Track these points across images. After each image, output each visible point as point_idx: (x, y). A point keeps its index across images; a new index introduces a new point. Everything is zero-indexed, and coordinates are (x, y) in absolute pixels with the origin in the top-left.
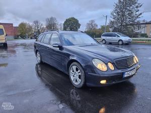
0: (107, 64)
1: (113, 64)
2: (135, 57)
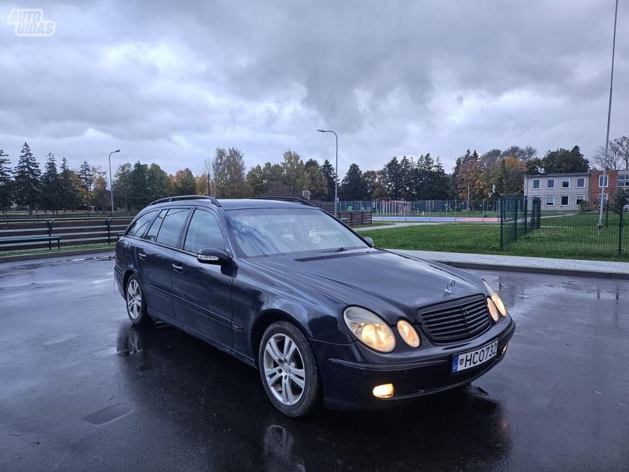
0: (393, 327)
1: (414, 324)
2: (495, 298)
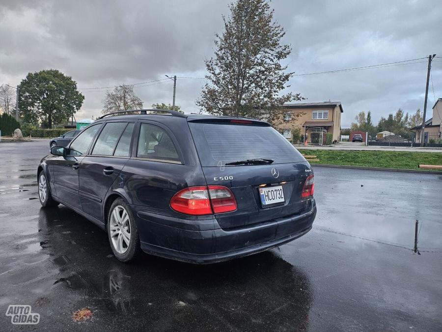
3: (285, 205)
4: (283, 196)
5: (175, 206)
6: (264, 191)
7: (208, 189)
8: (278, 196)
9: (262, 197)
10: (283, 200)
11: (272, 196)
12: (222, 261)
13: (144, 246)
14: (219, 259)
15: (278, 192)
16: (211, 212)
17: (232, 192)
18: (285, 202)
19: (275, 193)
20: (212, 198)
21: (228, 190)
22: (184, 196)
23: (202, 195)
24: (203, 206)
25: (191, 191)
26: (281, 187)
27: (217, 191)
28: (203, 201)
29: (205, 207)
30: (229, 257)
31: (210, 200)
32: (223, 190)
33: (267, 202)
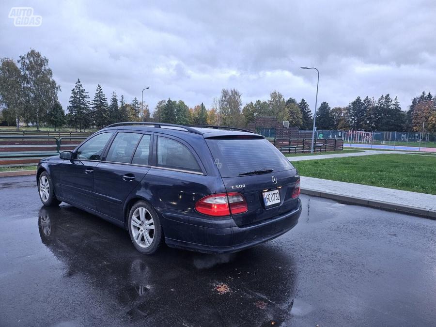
3: (281, 205)
4: (279, 198)
5: (199, 209)
6: (266, 195)
7: (227, 195)
8: (276, 198)
9: (264, 199)
10: (279, 201)
11: (272, 198)
12: (237, 251)
13: (168, 241)
14: (234, 250)
15: (276, 195)
16: (229, 214)
17: (244, 197)
18: (281, 203)
19: (274, 196)
20: (230, 202)
21: (242, 196)
22: (209, 201)
23: (222, 200)
24: (222, 209)
25: (214, 197)
26: (277, 191)
27: (233, 196)
28: (224, 205)
29: (225, 210)
30: (242, 248)
31: (229, 204)
32: (237, 196)
33: (268, 204)
